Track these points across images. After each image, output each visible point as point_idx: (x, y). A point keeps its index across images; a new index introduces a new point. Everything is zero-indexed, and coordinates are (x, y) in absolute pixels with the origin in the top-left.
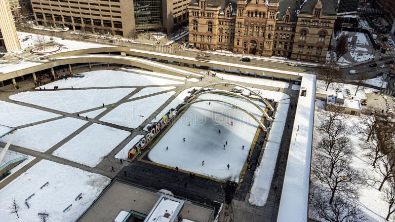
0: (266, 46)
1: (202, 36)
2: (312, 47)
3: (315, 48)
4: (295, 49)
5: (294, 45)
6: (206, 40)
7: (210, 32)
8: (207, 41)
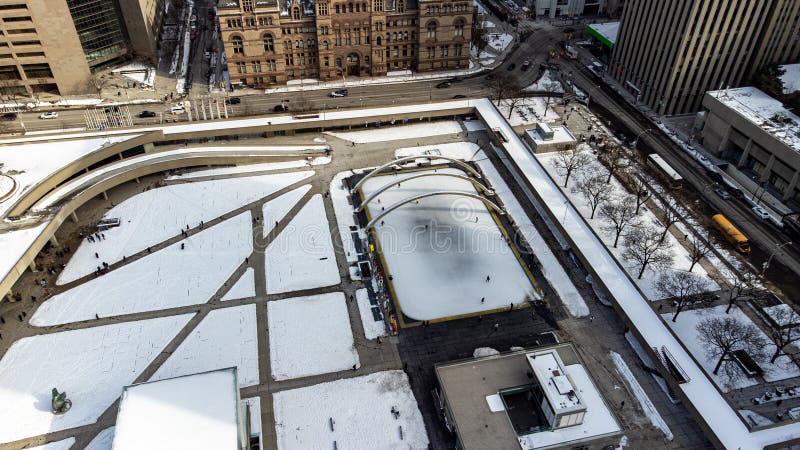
0: (376, 58)
1: (256, 62)
2: (447, 46)
3: (452, 47)
4: (423, 55)
5: (421, 49)
6: (265, 68)
7: (270, 53)
8: (268, 69)
